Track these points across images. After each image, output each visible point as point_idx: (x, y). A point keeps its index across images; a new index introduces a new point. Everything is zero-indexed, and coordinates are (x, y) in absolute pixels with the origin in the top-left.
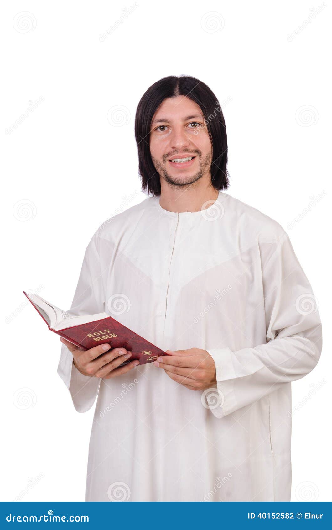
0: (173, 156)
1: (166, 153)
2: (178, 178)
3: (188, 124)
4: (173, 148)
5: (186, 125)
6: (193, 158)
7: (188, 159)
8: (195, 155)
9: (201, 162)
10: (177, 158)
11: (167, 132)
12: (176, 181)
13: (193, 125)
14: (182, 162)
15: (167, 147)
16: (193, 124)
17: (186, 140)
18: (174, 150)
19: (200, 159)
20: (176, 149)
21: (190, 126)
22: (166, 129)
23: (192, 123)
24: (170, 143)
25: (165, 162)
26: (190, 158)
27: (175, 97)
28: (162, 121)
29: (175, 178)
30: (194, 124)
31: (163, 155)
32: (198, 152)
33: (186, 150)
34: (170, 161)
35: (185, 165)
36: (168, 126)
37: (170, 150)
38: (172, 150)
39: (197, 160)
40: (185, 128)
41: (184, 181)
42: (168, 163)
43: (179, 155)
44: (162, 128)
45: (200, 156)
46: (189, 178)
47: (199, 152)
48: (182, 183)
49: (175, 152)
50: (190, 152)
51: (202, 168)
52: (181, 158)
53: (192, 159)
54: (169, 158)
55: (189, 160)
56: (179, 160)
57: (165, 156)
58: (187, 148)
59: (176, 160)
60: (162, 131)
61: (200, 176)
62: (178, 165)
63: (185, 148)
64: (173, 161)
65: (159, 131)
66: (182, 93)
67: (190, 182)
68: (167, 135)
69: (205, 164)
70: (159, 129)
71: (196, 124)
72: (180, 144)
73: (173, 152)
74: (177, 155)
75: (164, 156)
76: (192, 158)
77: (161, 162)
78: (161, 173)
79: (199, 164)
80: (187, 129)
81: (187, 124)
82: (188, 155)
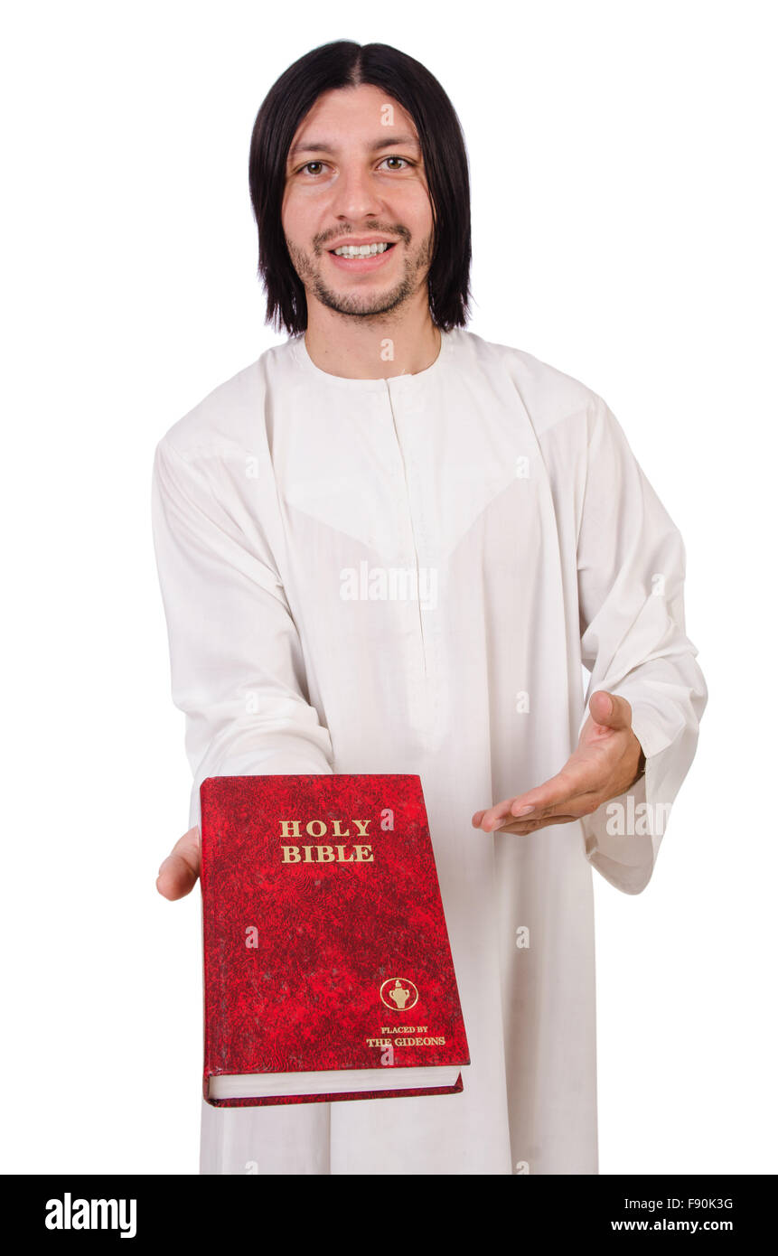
0: (338, 239)
1: (322, 232)
2: (349, 298)
3: (379, 161)
4: (341, 218)
5: (374, 163)
6: (390, 246)
7: (375, 248)
8: (395, 238)
9: (407, 257)
10: (348, 245)
11: (327, 178)
12: (345, 304)
13: (393, 164)
14: (360, 257)
15: (325, 215)
16: (391, 161)
17: (374, 200)
18: (344, 223)
19: (406, 249)
20: (349, 223)
21: (384, 165)
22: (325, 170)
23: (388, 160)
24: (334, 205)
25: (319, 254)
26: (382, 247)
27: (350, 87)
28: (314, 148)
29: (342, 298)
30: (395, 161)
31: (314, 236)
32: (401, 230)
33: (373, 226)
34: (332, 252)
35: (368, 264)
36: (330, 164)
37: (331, 222)
38: (337, 223)
39: (399, 251)
40: (371, 172)
41: (365, 305)
42: (326, 258)
43: (354, 236)
44: (316, 167)
45: (408, 241)
46: (377, 297)
47: (405, 231)
48: (360, 309)
49: (345, 230)
50: (383, 230)
51: (409, 273)
52: (358, 244)
53: (385, 251)
54: (328, 245)
55: (378, 253)
56: (352, 250)
57: (319, 239)
58: (375, 219)
59: (345, 250)
60: (314, 176)
61: (403, 293)
62: (351, 265)
63: (371, 219)
64: (338, 252)
65: (306, 175)
66: (370, 78)
67: (379, 308)
68: (327, 185)
69: (418, 263)
70: (306, 171)
71: (399, 162)
72: (357, 207)
73: (339, 227)
74: (349, 236)
75: (316, 238)
76: (386, 245)
77: (309, 255)
78: (310, 283)
79: (404, 263)
80: (377, 173)
81: (378, 159)
82: (378, 237)
